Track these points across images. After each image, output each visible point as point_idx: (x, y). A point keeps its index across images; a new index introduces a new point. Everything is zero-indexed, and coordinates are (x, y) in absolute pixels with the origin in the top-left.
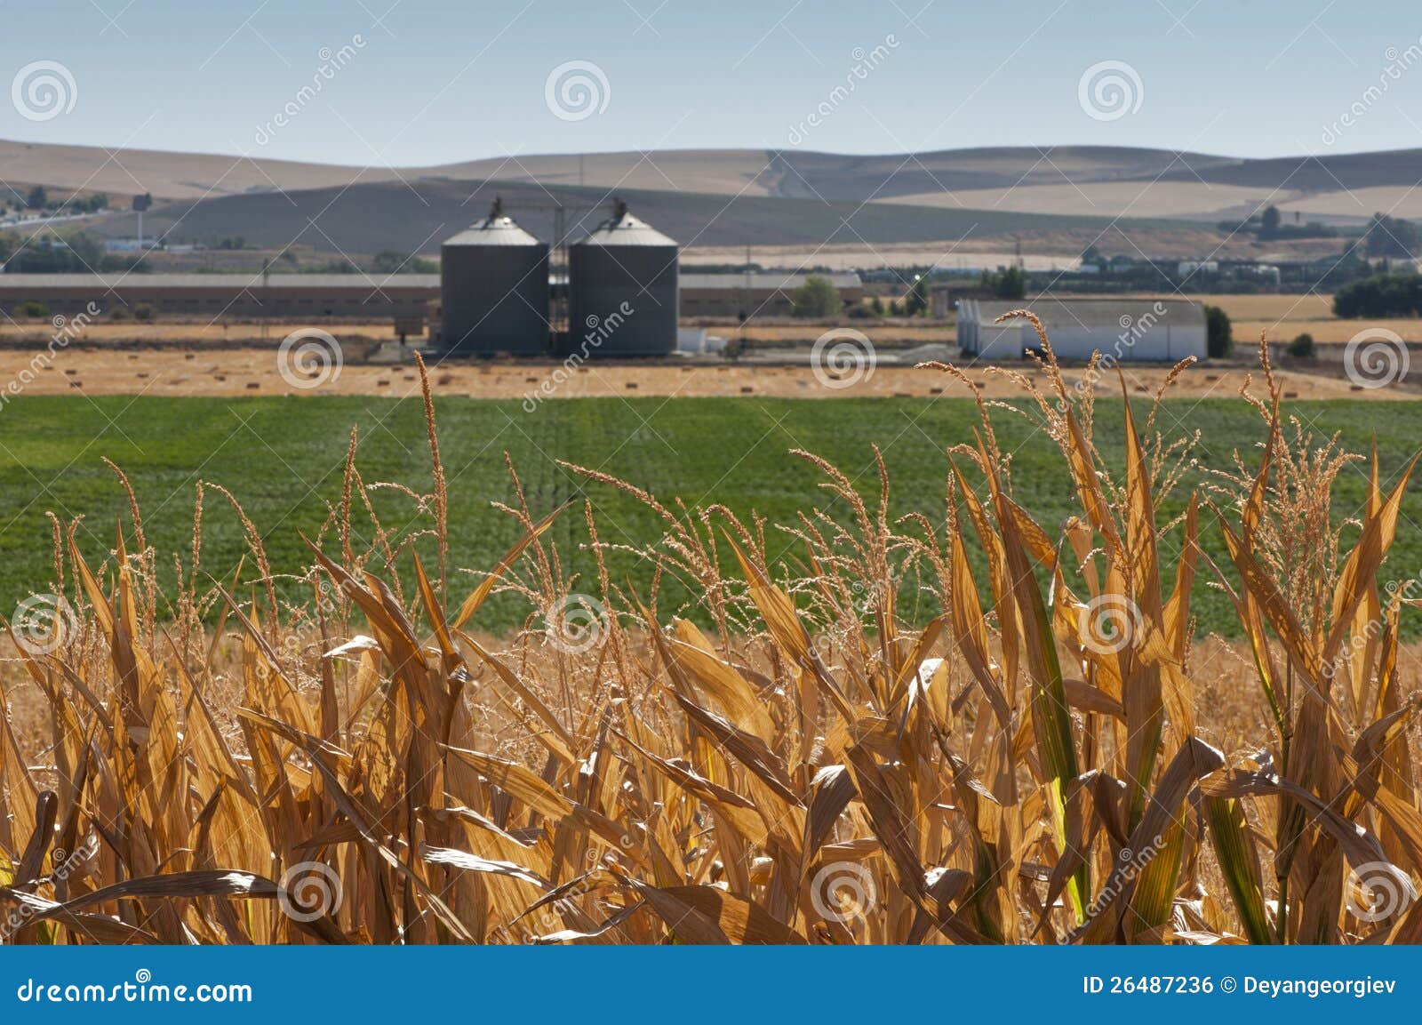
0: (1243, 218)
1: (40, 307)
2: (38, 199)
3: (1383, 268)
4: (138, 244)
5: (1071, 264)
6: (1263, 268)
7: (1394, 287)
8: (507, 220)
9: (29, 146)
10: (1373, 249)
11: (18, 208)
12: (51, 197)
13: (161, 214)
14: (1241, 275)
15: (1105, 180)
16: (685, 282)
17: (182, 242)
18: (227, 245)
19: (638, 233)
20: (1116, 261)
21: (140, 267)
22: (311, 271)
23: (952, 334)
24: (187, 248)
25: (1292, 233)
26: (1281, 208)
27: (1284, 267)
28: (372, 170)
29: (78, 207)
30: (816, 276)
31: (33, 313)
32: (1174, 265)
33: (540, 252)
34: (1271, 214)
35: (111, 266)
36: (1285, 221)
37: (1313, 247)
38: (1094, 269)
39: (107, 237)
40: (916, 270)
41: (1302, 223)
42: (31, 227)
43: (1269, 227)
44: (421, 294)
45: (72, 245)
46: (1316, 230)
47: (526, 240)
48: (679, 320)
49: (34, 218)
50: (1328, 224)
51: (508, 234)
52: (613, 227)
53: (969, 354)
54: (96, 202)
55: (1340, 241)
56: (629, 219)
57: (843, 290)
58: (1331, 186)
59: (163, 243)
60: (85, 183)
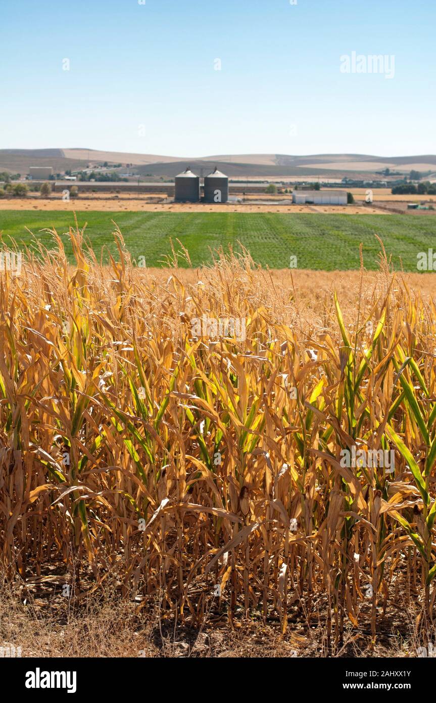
0: (381, 171)
1: (96, 190)
2: (106, 165)
3: (410, 183)
4: (127, 175)
5: (339, 181)
6: (383, 183)
7: (405, 187)
8: (190, 171)
9: (107, 152)
10: (411, 178)
11: (101, 167)
12: (109, 164)
13: (134, 168)
14: (378, 184)
15: (352, 162)
16: (230, 185)
17: (138, 174)
18: (148, 175)
19: (219, 175)
20: (349, 181)
21: (126, 180)
22: (165, 182)
23: (291, 198)
24: (138, 176)
25: (392, 174)
26: (390, 169)
27: (388, 182)
28: (183, 158)
29: (115, 166)
30: (272, 184)
31: (94, 191)
32: (362, 182)
33: (197, 179)
34: (387, 170)
35: (120, 180)
36: (391, 172)
37: (397, 178)
38: (344, 182)
39: (121, 173)
40: (304, 182)
41: (395, 172)
42: (104, 171)
43: (387, 173)
44: (171, 187)
45: (112, 175)
46: (398, 174)
47: (194, 176)
48: (228, 193)
49: (104, 169)
50: (401, 172)
51: (190, 175)
52: (213, 173)
53: (294, 202)
54: (119, 166)
55: (403, 177)
56: (217, 171)
57: (278, 187)
58: (404, 163)
59: (133, 174)
60: (117, 161)
